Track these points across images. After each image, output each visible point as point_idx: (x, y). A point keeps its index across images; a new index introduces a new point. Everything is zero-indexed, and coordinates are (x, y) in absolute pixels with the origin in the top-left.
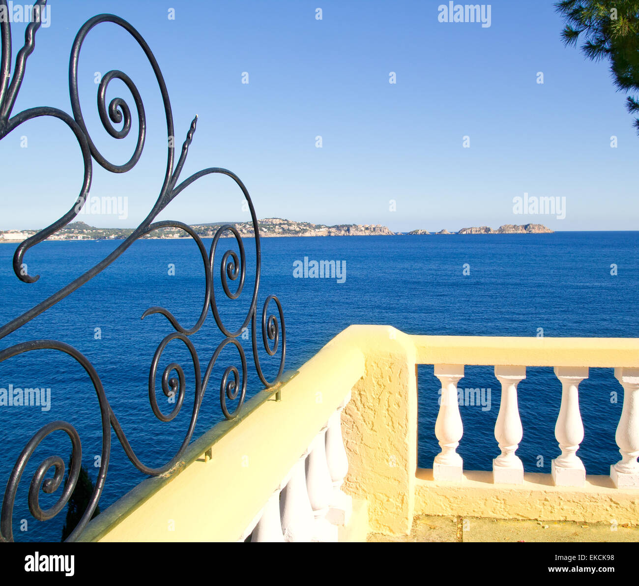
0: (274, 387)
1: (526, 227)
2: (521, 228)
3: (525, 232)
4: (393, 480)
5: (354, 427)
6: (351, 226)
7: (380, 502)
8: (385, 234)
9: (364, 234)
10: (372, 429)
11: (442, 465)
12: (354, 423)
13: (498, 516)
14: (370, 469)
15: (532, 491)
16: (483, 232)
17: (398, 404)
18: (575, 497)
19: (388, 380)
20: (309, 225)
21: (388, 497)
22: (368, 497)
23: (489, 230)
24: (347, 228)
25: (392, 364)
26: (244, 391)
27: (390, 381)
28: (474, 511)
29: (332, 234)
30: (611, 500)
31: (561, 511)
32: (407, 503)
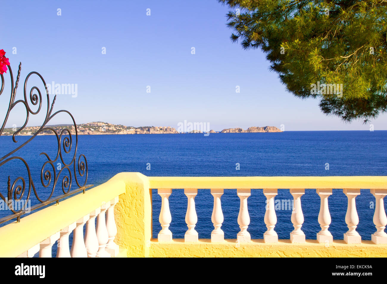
0: (83, 188)
1: (265, 128)
2: (261, 129)
3: (264, 131)
4: (138, 239)
5: (121, 216)
6: (151, 128)
7: (132, 249)
8: (173, 133)
9: (159, 133)
10: (129, 216)
11: (162, 234)
12: (121, 214)
13: (186, 257)
14: (128, 234)
15: (201, 245)
16: (237, 131)
17: (140, 205)
18: (219, 246)
19: (135, 194)
20: (122, 127)
21: (136, 247)
22: (127, 248)
23: (241, 130)
24: (148, 129)
25: (137, 187)
26: (71, 185)
27: (136, 195)
28: (176, 255)
29: (138, 133)
30: (234, 247)
31: (213, 253)
32: (144, 250)
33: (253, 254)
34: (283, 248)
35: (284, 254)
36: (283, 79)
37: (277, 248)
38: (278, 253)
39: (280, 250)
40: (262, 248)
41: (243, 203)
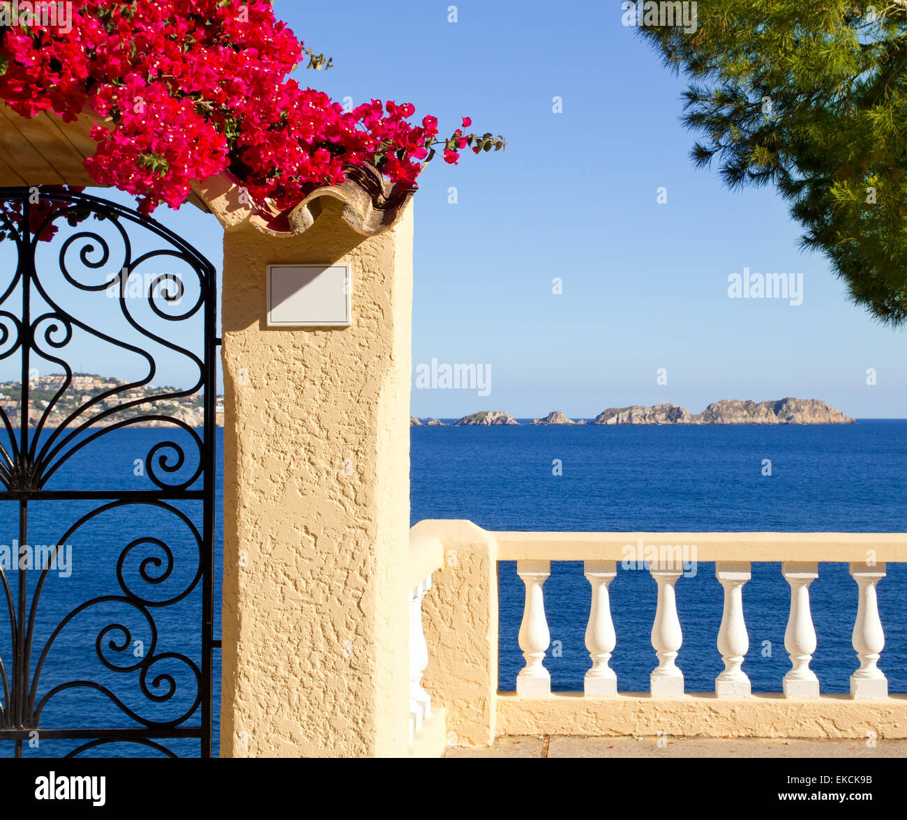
1: (777, 407)
2: (764, 409)
4: (473, 683)
5: (431, 625)
7: (459, 709)
10: (450, 627)
11: (526, 677)
12: (431, 620)
13: (589, 733)
14: (448, 672)
15: (626, 702)
16: (661, 419)
17: (479, 598)
18: (672, 707)
19: (468, 571)
21: (468, 703)
22: (446, 704)
23: (679, 413)
25: (472, 554)
27: (471, 573)
28: (562, 728)
30: (710, 708)
31: (658, 723)
32: (488, 709)
33: (757, 724)
34: (832, 711)
35: (836, 727)
36: (839, 263)
37: (817, 711)
38: (819, 724)
39: (824, 716)
40: (780, 712)
41: (731, 598)
